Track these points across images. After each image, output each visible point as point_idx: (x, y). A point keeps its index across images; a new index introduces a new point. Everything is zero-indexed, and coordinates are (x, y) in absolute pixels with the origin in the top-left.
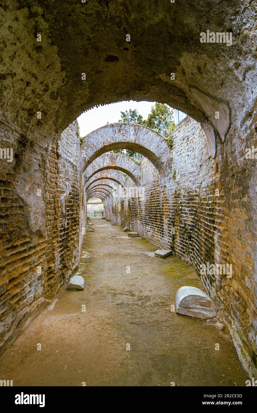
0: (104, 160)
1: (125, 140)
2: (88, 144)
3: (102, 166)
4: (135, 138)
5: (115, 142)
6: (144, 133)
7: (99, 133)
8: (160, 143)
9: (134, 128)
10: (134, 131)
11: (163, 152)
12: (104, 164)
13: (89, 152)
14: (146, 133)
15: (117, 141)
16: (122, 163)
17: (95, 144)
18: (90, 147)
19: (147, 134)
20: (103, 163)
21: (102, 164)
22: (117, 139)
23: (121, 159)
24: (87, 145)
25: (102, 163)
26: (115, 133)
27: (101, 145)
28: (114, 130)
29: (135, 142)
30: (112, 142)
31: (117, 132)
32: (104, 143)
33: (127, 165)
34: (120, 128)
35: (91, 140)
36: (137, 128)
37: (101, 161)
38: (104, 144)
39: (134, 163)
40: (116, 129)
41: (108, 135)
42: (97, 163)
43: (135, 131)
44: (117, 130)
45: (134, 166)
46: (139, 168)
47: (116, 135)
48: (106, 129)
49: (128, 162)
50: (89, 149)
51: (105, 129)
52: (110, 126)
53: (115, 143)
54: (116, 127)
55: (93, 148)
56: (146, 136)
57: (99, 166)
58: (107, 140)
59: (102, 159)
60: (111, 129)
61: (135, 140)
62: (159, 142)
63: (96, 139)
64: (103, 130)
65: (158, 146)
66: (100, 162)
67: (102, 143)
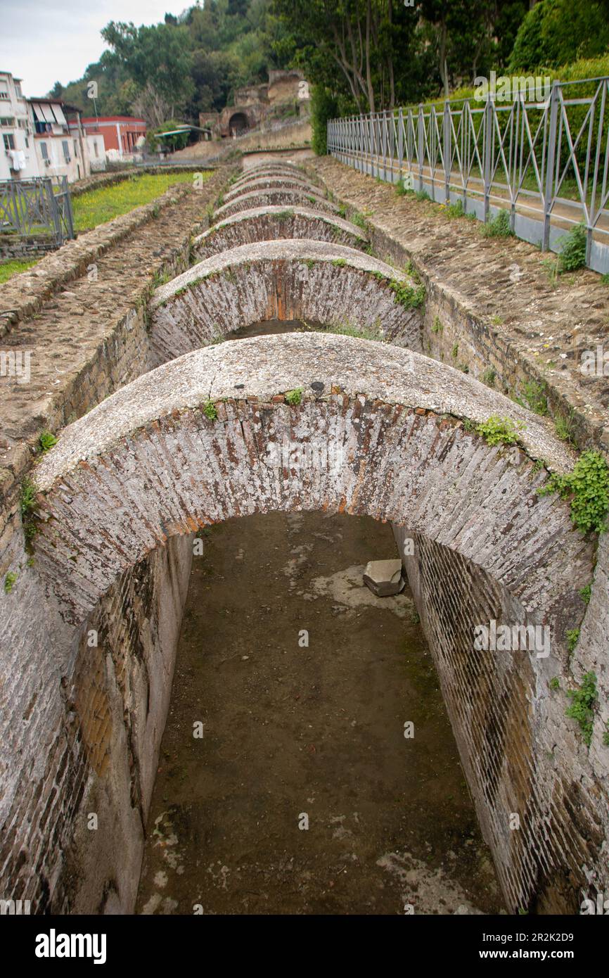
0: (241, 292)
1: (298, 501)
2: (75, 534)
3: (236, 321)
4: (365, 488)
5: (231, 512)
6: (424, 452)
7: (130, 465)
8: (522, 509)
9: (357, 427)
10: (353, 441)
11: (538, 556)
12: (245, 309)
13: (88, 573)
14: (439, 450)
15: (249, 506)
16: (330, 303)
17: (115, 531)
18: (90, 546)
19: (442, 457)
20: (238, 306)
21: (235, 311)
22: (246, 495)
23: (325, 282)
24: (69, 536)
25: (233, 305)
26: (228, 464)
27: (147, 534)
28: (222, 443)
29: (364, 507)
30: (216, 513)
31: (241, 451)
32: (164, 523)
33: (356, 310)
34: (257, 427)
35: (89, 508)
36: (377, 426)
37: (229, 295)
38: (165, 530)
39: (392, 299)
40: (236, 434)
41: (186, 476)
42: (209, 307)
43: (364, 440)
44: (239, 443)
45: (393, 313)
46: (415, 323)
47: (240, 474)
48: (171, 442)
49: (359, 294)
50: (81, 559)
51: (162, 440)
52: (195, 423)
53: (233, 520)
54: (231, 424)
55: (106, 551)
56: (435, 471)
57: (221, 320)
58: (183, 505)
59: (232, 287)
60: (202, 441)
61: (363, 500)
62: (515, 504)
63: (112, 503)
64: (147, 448)
65: (510, 527)
66: (224, 304)
67: (156, 524)
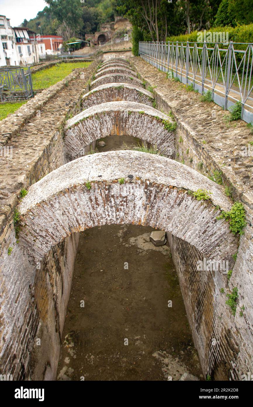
0: (101, 124)
1: (122, 220)
2: (35, 231)
3: (99, 135)
4: (149, 216)
5: (96, 224)
6: (172, 203)
7: (57, 205)
8: (210, 224)
9: (146, 193)
10: (144, 198)
11: (216, 242)
12: (103, 131)
13: (40, 246)
14: (178, 202)
15: (103, 222)
16: (138, 129)
17: (51, 230)
18: (41, 236)
19: (179, 205)
20: (100, 129)
21: (99, 131)
22: (102, 218)
23: (136, 120)
24: (32, 232)
25: (98, 129)
26: (95, 206)
27: (63, 232)
28: (93, 198)
29: (148, 223)
30: (90, 224)
31: (100, 201)
32: (70, 228)
33: (148, 131)
34: (107, 192)
35: (41, 221)
36: (154, 192)
37: (97, 125)
38: (70, 230)
40: (99, 194)
41: (79, 210)
42: (89, 129)
43: (148, 197)
44: (100, 198)
45: (163, 133)
46: (172, 137)
47: (100, 210)
48: (73, 197)
49: (150, 125)
50: (37, 241)
51: (69, 196)
52: (82, 190)
53: (97, 227)
54: (96, 191)
55: (47, 238)
56: (176, 210)
57: (93, 135)
58: (77, 221)
59: (98, 122)
60: (85, 197)
61: (148, 220)
62: (207, 223)
63: (50, 220)
64: (64, 199)
65: (205, 231)
66: (94, 128)
67: (67, 228)
